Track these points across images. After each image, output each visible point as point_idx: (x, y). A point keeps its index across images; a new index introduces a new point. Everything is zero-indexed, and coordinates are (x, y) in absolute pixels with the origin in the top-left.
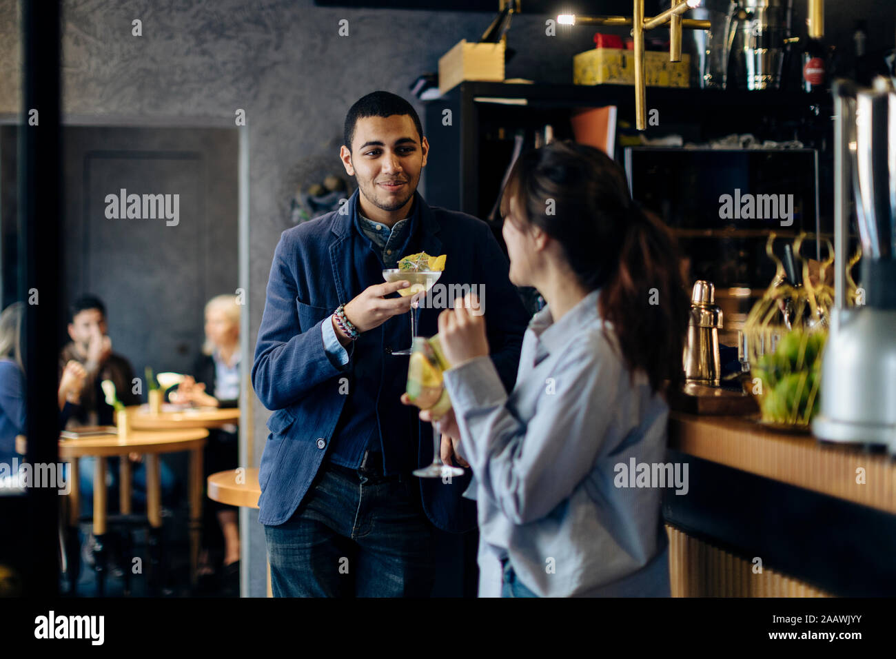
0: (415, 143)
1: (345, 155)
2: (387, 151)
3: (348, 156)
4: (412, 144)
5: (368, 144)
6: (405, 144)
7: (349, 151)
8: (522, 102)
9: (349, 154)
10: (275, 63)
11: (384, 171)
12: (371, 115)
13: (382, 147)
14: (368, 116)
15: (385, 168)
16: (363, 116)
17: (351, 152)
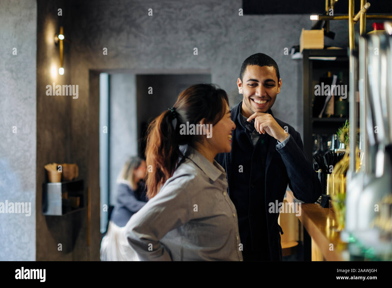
0: (274, 82)
1: (239, 83)
2: (260, 84)
3: (241, 83)
4: (273, 83)
5: (251, 80)
6: (269, 83)
7: (241, 81)
8: (333, 59)
9: (241, 82)
10: (225, 43)
11: (256, 94)
12: (254, 64)
13: (258, 83)
14: (253, 65)
15: (258, 93)
16: (250, 64)
17: (242, 82)
